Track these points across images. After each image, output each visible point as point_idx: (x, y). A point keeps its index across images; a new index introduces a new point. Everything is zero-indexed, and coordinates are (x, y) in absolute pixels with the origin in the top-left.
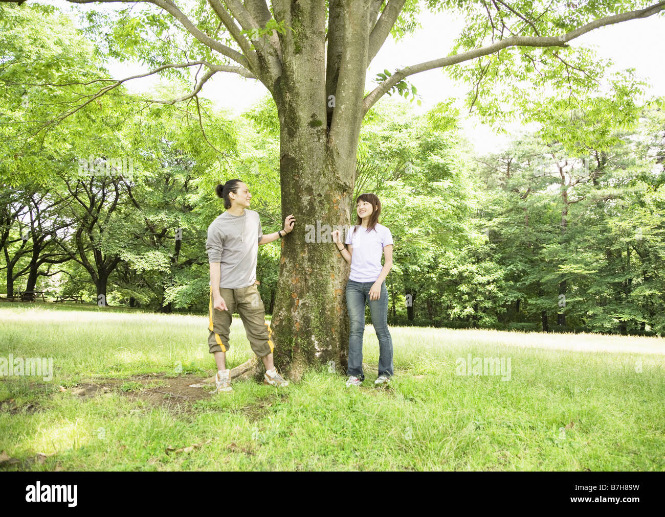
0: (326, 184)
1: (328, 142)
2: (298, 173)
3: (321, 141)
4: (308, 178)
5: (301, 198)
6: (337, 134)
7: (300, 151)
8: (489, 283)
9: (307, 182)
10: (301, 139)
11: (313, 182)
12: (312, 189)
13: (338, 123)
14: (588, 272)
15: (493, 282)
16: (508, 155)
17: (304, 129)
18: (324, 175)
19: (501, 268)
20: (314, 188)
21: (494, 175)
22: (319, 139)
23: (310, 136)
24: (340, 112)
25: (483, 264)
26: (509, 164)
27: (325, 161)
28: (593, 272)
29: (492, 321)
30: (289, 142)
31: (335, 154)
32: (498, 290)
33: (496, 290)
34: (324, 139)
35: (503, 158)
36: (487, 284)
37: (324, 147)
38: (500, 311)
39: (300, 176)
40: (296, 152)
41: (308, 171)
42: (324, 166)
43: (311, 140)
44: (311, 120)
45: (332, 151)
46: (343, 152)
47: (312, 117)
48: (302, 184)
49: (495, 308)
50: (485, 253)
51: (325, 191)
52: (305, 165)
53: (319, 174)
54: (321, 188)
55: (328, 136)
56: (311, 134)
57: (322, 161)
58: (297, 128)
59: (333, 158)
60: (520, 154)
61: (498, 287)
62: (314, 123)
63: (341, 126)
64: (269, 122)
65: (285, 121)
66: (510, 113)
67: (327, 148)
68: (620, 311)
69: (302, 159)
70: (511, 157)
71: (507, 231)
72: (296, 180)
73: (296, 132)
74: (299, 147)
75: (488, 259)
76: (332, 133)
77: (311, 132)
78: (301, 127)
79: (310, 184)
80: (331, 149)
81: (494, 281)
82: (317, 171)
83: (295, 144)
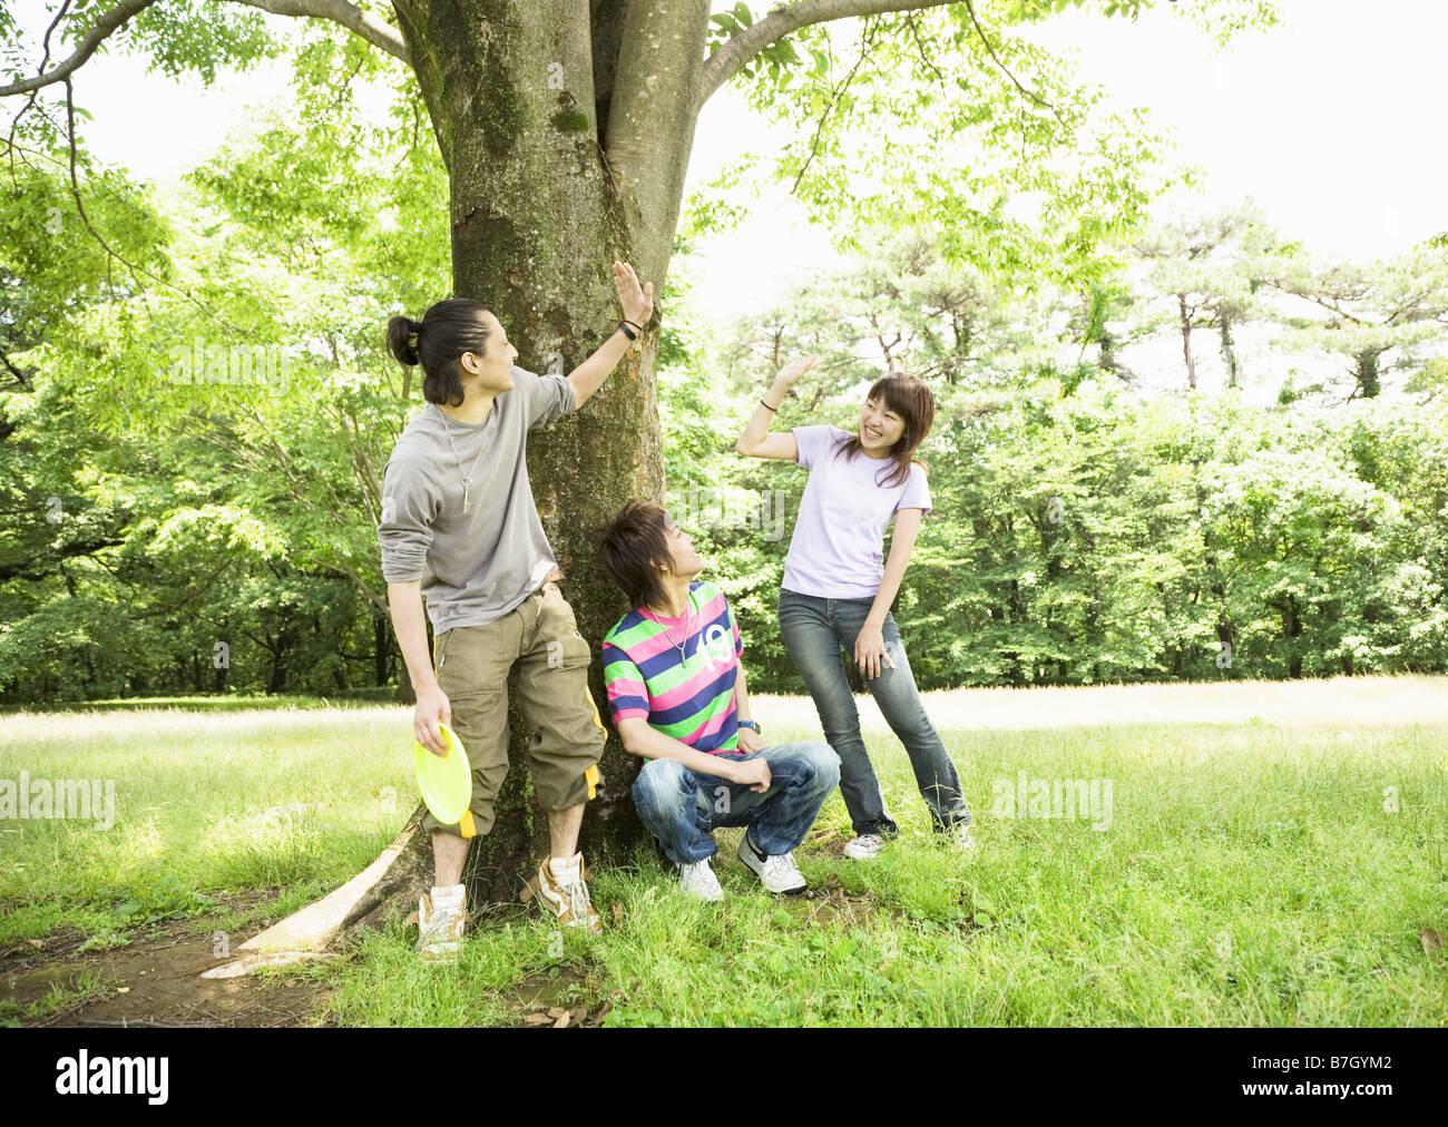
0: (608, 303)
1: (608, 180)
2: (522, 267)
3: (589, 174)
4: (555, 284)
5: (533, 343)
6: (635, 158)
7: (526, 200)
8: (745, 594)
9: (552, 294)
10: (529, 163)
11: (568, 294)
12: (567, 317)
13: (634, 129)
14: (953, 563)
15: (754, 592)
16: (777, 318)
17: (538, 136)
18: (602, 274)
19: (769, 561)
20: (573, 312)
21: (744, 362)
22: (584, 168)
23: (556, 157)
24: (643, 94)
25: (732, 553)
26: (777, 338)
27: (601, 234)
28: (963, 561)
29: (755, 675)
30: (491, 171)
31: (630, 216)
32: (767, 609)
33: (760, 608)
34: (594, 173)
35: (766, 324)
36: (741, 597)
37: (598, 195)
38: (771, 653)
39: (527, 275)
40: (513, 202)
41: (553, 262)
42: (601, 249)
43: (561, 171)
44: (557, 108)
45: (620, 208)
46: (651, 210)
47: (561, 101)
48: (536, 301)
49: (760, 647)
50: (735, 530)
51: (603, 325)
52: (543, 241)
53: (588, 271)
54: (592, 313)
55: (604, 164)
56: (560, 152)
57: (593, 233)
58: (516, 130)
59: (626, 228)
60: (807, 315)
61: (766, 602)
62: (566, 121)
63: (644, 135)
64: (258, 194)
65: (474, 106)
66: (873, 199)
67: (609, 198)
68: (1014, 638)
69: (533, 223)
70: (781, 322)
71: (780, 479)
72: (515, 288)
73: (513, 141)
74: (523, 187)
75: (741, 541)
76: (615, 155)
77: (559, 146)
78: (530, 127)
79: (562, 301)
80: (618, 199)
81: (758, 588)
82: (581, 261)
83: (511, 176)
